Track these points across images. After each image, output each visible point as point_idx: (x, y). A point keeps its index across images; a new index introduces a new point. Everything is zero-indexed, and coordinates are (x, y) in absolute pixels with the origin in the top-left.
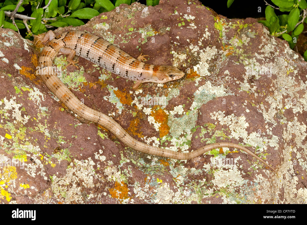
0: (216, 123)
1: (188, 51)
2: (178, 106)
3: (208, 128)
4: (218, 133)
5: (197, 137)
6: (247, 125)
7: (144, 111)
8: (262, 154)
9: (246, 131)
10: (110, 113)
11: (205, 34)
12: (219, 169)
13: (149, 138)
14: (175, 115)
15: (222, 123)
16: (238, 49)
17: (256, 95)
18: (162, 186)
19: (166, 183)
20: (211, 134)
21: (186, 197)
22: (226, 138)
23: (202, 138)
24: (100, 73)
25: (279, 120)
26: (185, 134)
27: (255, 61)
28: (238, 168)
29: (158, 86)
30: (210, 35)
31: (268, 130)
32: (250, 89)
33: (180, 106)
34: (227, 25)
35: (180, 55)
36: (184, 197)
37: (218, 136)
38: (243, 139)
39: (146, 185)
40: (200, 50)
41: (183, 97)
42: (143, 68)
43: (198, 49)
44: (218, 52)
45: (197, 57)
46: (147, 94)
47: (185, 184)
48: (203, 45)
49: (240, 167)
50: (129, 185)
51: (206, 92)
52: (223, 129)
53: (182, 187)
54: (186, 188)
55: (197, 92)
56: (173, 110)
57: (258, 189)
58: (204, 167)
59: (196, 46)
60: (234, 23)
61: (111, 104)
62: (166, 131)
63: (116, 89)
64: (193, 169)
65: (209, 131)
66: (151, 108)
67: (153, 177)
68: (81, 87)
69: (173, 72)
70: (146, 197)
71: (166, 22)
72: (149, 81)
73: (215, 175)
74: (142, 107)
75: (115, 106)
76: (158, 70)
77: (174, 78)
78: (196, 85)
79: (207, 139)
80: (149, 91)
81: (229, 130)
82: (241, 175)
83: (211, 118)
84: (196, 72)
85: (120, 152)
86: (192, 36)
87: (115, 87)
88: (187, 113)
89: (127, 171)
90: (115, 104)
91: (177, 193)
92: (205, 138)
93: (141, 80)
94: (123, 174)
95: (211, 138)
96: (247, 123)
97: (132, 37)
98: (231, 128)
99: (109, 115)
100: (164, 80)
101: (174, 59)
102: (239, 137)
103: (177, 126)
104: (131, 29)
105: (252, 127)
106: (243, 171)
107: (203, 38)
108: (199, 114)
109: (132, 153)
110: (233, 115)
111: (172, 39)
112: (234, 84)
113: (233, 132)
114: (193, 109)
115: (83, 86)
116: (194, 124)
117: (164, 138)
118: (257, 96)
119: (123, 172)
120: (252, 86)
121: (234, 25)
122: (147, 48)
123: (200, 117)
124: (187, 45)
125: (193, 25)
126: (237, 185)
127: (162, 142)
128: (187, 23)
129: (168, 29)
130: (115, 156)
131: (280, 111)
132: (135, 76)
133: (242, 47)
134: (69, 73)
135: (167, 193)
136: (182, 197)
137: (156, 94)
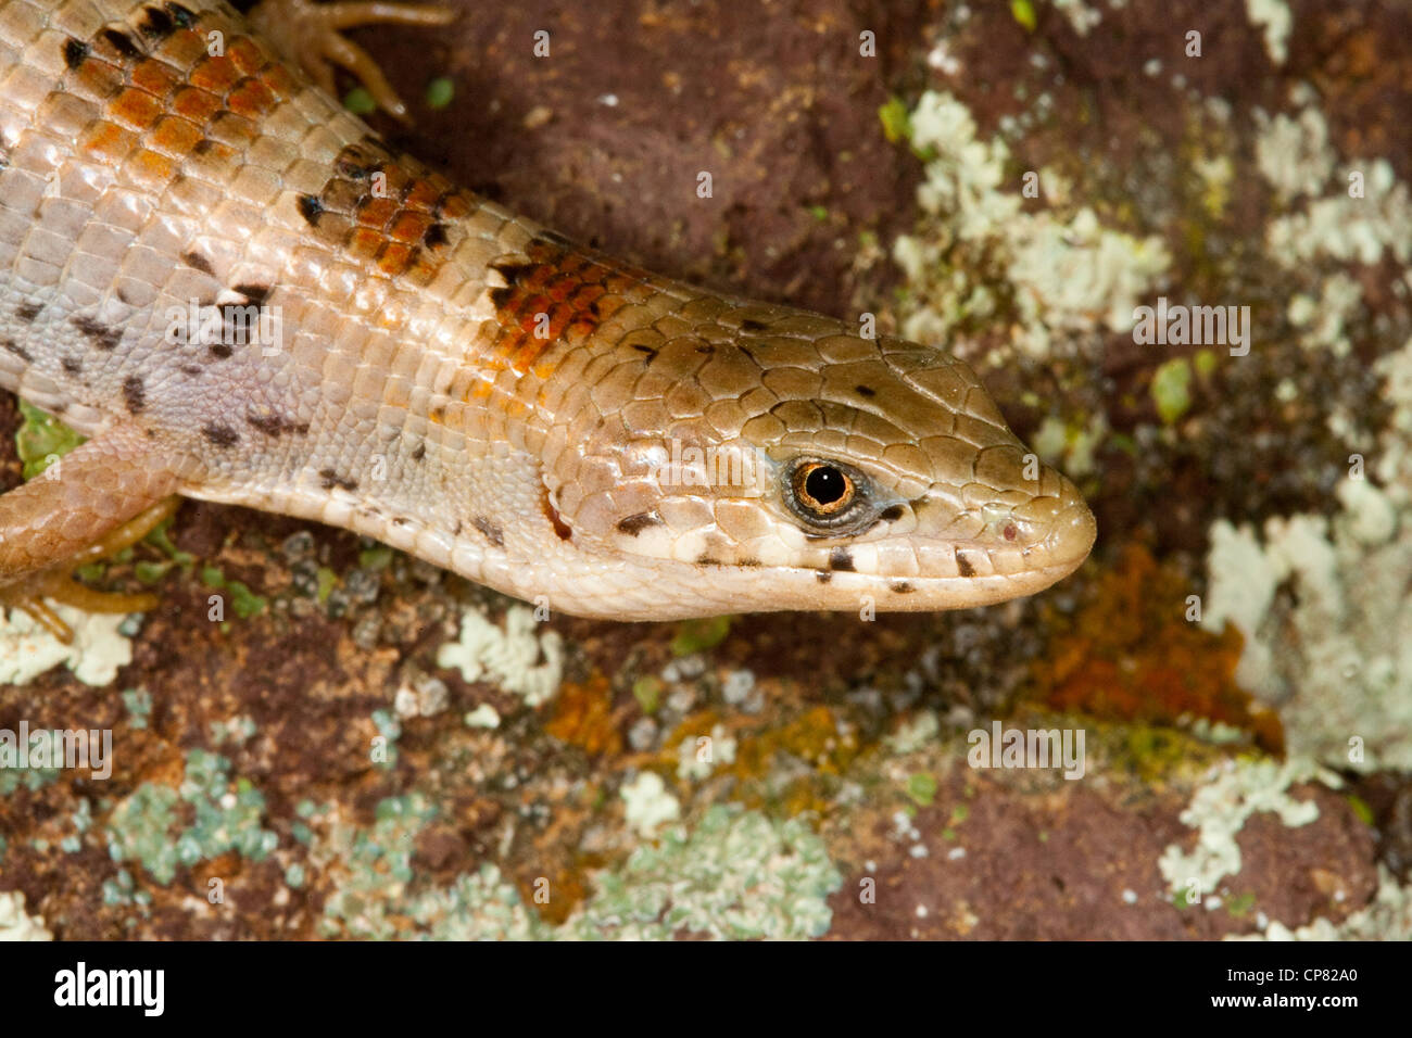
1: (1215, 202)
29: (450, 656)
35: (1046, 229)
42: (309, 209)
45: (1322, 378)
46: (196, 739)
69: (875, 425)
72: (336, 508)
76: (590, 318)
77: (863, 553)
80: (258, 709)
84: (1227, 641)
93: (189, 430)
100: (649, 542)
101: (908, 252)
124: (1232, 96)
132: (108, 311)
137: (367, 812)
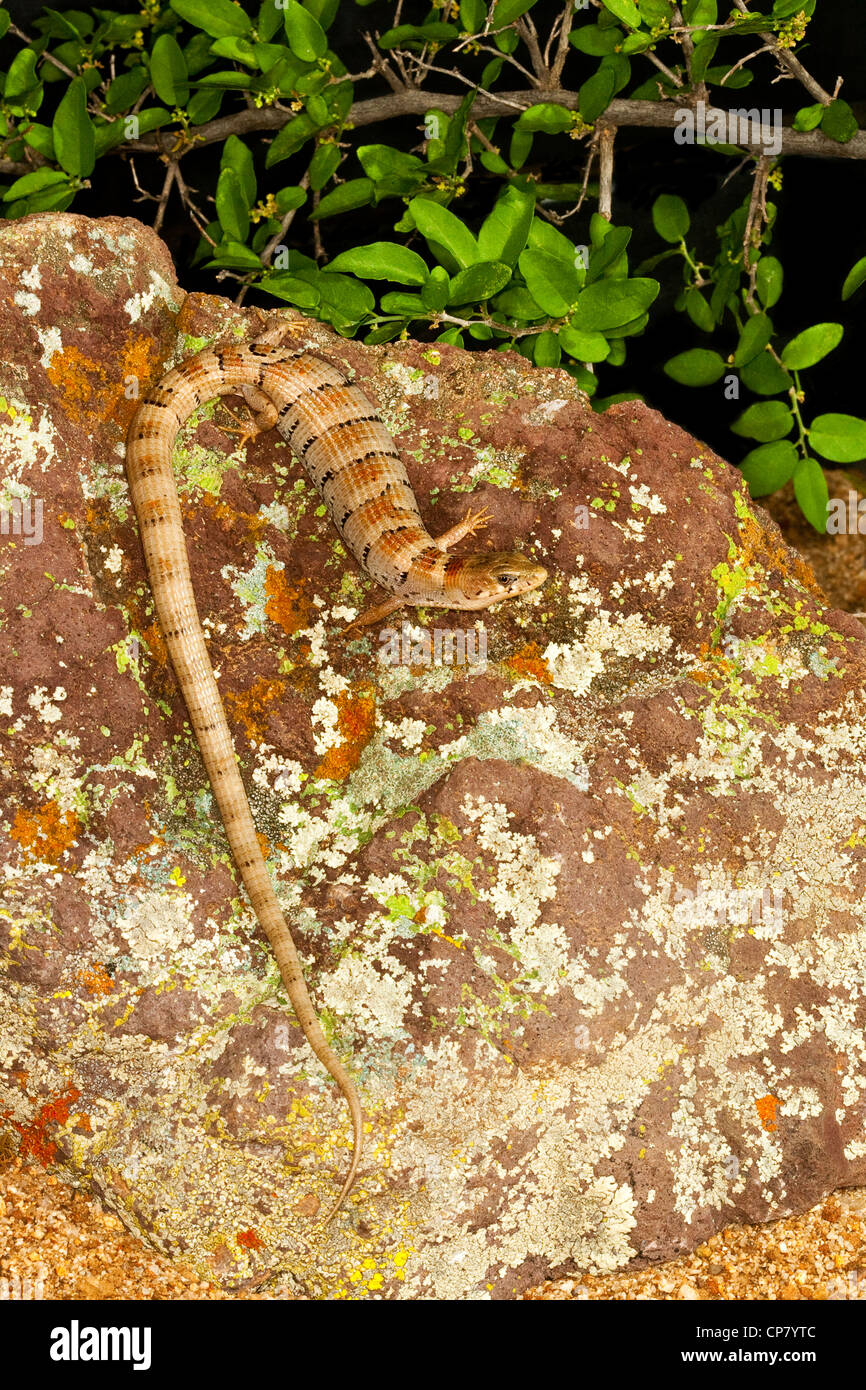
0: (467, 831)
1: (558, 589)
2: (415, 719)
3: (436, 830)
4: (456, 864)
5: (391, 835)
6: (549, 892)
7: (321, 676)
8: (529, 997)
9: (539, 907)
10: (211, 620)
11: (657, 573)
12: (365, 955)
13: (280, 757)
14: (392, 740)
15: (485, 843)
16: (740, 680)
17: (664, 832)
18: (170, 894)
19: (190, 896)
20: (433, 852)
21: (220, 968)
22: (465, 891)
23: (405, 846)
24: (276, 497)
25: (703, 952)
26: (379, 807)
27: (758, 742)
28: (413, 987)
30: (670, 585)
31: (615, 952)
32: (656, 808)
33: (420, 726)
34: (764, 593)
36: (213, 967)
37: (449, 870)
38: (514, 926)
39: (129, 862)
40: (603, 607)
41: (445, 703)
42: (413, 560)
43: (598, 602)
44: (672, 651)
45: (576, 623)
47: (254, 937)
48: (622, 602)
49: (423, 989)
50: (87, 835)
51: (520, 731)
52: (479, 860)
53: (239, 938)
54: (246, 948)
55: (493, 715)
56: (398, 722)
57: (414, 1078)
58: (336, 923)
59: (597, 590)
60: (783, 600)
61: (230, 595)
62: (343, 767)
63: (280, 566)
64: (312, 912)
65: (433, 841)
66: (349, 682)
67: (169, 857)
68: (190, 501)
70: (103, 893)
71: (567, 470)
73: (341, 965)
74: (323, 661)
75: (240, 610)
78: (507, 695)
79: (415, 858)
81: (495, 875)
82: (405, 1011)
83: (461, 807)
84: (546, 661)
85: (136, 735)
86: (603, 556)
87: (279, 558)
88: (424, 754)
89: (101, 793)
90: (244, 603)
91: (204, 942)
92: (412, 852)
94: (86, 794)
95: (427, 864)
96: (555, 888)
97: (447, 455)
98: (505, 872)
99: (207, 622)
102: (507, 913)
103: (375, 774)
104: (466, 434)
105: (562, 909)
106: (420, 1004)
107: (637, 582)
108: (444, 776)
109: (186, 764)
110: (531, 838)
111: (537, 528)
112: (617, 761)
113: (502, 886)
114: (444, 755)
115: (196, 501)
116: (415, 795)
117: (321, 785)
118: (661, 839)
119: (90, 786)
120: (670, 802)
121: (782, 606)
122: (450, 510)
123: (438, 786)
124: (568, 572)
125: (638, 526)
126: (369, 1028)
127: (309, 789)
128: (625, 510)
129: (554, 493)
130: (106, 732)
131: (730, 930)
133: (759, 681)
134: (192, 445)
135: (170, 924)
136: (208, 962)
